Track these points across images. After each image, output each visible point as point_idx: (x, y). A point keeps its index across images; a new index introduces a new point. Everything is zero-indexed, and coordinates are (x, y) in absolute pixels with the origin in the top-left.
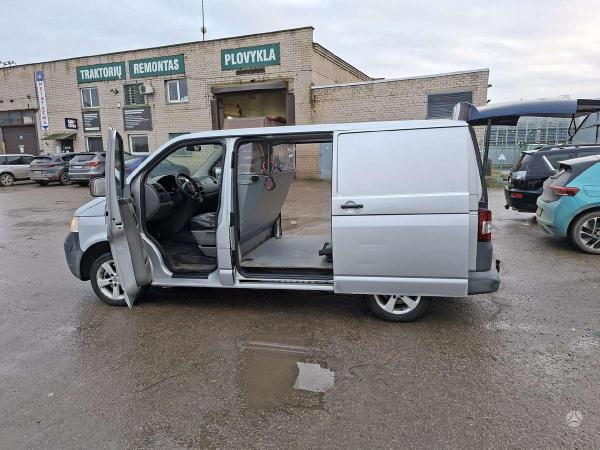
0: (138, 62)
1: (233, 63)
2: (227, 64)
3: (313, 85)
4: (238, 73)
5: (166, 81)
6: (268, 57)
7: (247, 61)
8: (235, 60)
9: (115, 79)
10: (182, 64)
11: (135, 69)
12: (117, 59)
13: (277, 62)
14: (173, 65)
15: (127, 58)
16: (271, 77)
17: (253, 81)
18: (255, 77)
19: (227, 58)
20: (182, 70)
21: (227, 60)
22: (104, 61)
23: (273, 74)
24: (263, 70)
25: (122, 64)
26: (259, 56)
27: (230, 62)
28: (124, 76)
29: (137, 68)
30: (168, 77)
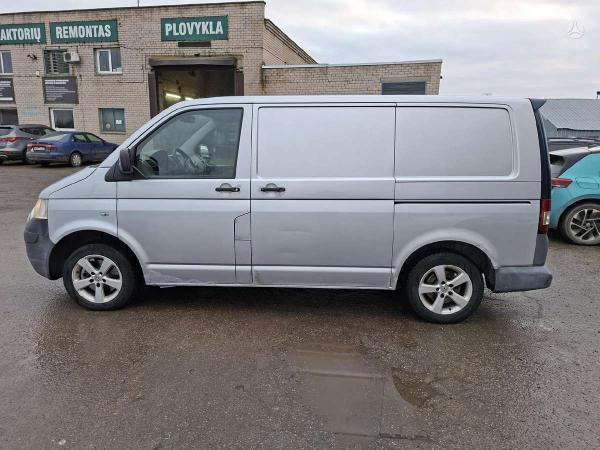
0: (61, 24)
1: (175, 34)
2: (167, 34)
3: (264, 64)
4: (180, 45)
5: (95, 49)
6: (214, 29)
7: (191, 33)
8: (178, 31)
9: (32, 42)
10: (114, 31)
11: (58, 33)
12: (35, 20)
13: (224, 37)
14: (105, 31)
15: (47, 20)
16: (219, 52)
17: (197, 55)
18: (199, 50)
19: (168, 27)
20: (115, 37)
21: (167, 31)
22: (18, 20)
23: (219, 48)
24: (208, 44)
25: (41, 26)
26: (204, 29)
27: (171, 32)
28: (43, 41)
29: (60, 32)
30: (98, 45)
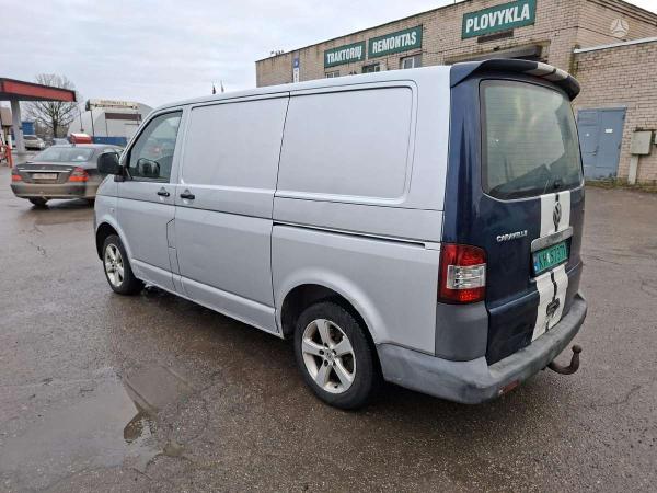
0: (377, 39)
1: (476, 29)
2: (468, 31)
3: (578, 47)
4: (480, 41)
5: (401, 59)
6: (519, 15)
7: (492, 25)
8: (479, 25)
9: (354, 60)
10: (420, 38)
11: (375, 48)
12: (359, 39)
13: (531, 22)
14: (411, 39)
15: (367, 37)
16: (520, 42)
17: (496, 49)
18: (500, 43)
19: (470, 23)
20: (419, 44)
21: (468, 26)
22: (348, 42)
23: (523, 37)
24: (509, 34)
25: (362, 43)
26: (508, 16)
27: (472, 28)
28: (363, 58)
29: (377, 48)
30: (403, 54)
